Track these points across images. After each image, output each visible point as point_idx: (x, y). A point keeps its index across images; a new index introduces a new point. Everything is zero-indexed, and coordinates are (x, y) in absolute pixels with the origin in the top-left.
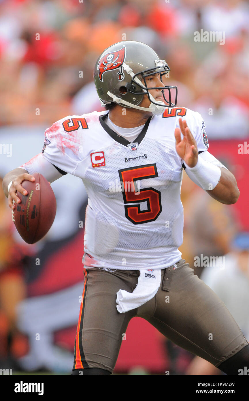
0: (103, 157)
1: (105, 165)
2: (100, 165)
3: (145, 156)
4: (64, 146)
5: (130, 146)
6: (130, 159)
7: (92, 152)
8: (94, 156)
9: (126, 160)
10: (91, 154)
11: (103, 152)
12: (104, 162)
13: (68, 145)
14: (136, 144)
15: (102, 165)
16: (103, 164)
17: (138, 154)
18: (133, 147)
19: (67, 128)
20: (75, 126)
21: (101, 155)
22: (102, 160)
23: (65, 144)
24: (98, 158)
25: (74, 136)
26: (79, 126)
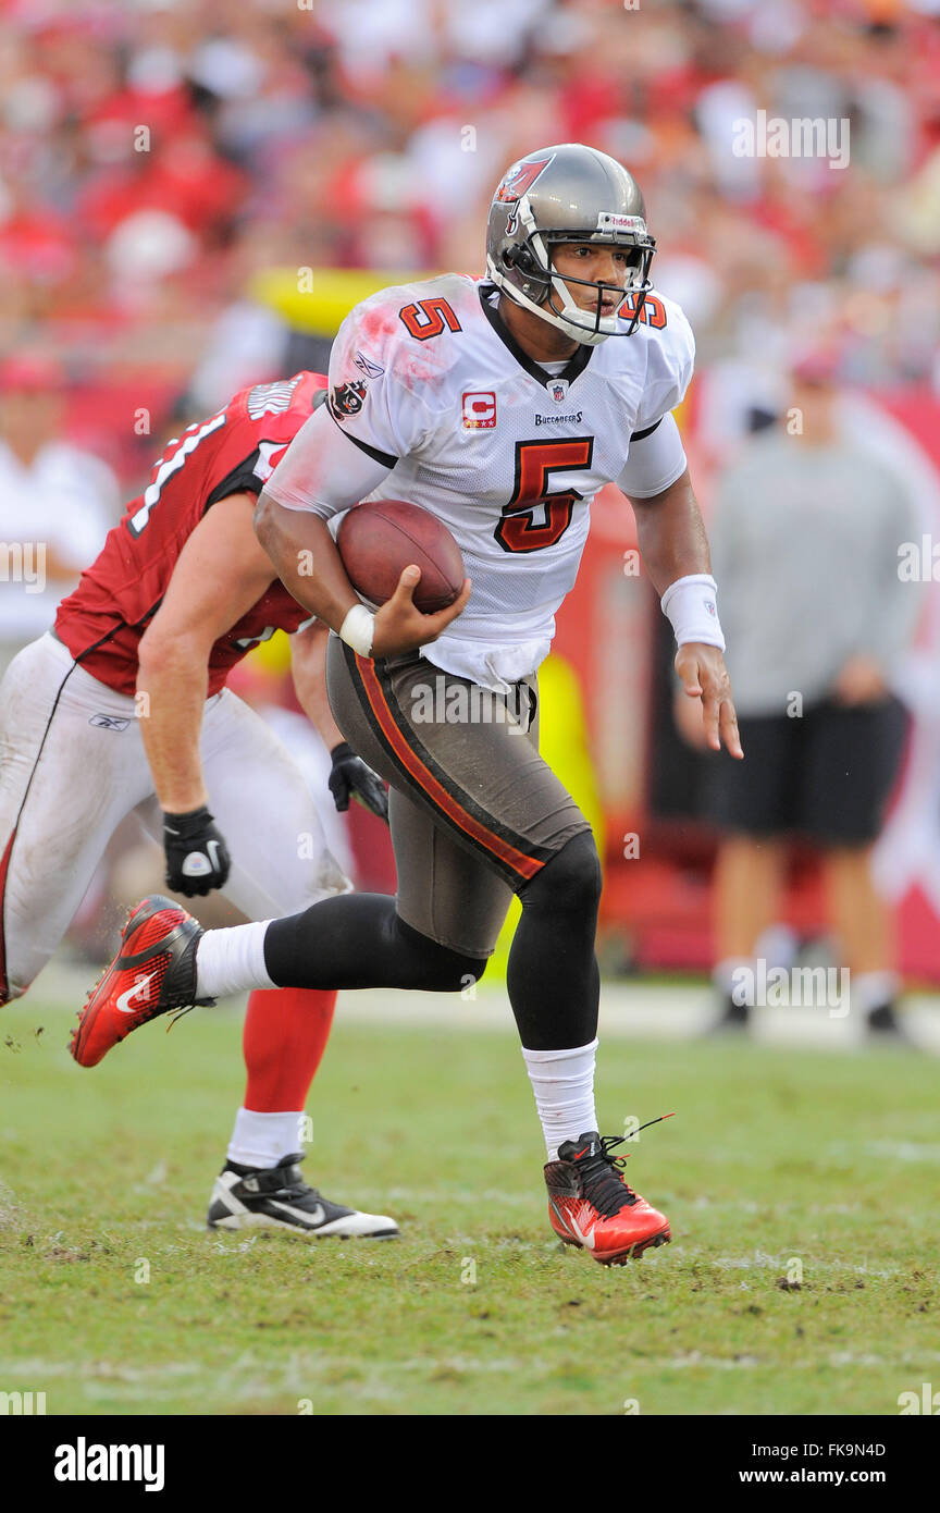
0: (493, 406)
1: (494, 425)
2: (484, 424)
3: (578, 418)
4: (411, 374)
5: (552, 384)
6: (546, 421)
7: (468, 390)
8: (470, 401)
9: (539, 420)
10: (465, 395)
11: (493, 394)
12: (494, 419)
13: (421, 373)
14: (563, 383)
15: (487, 426)
16: (491, 423)
17: (564, 409)
18: (558, 391)
19: (415, 329)
20: (434, 324)
21: (489, 400)
22: (489, 414)
23: (414, 371)
24: (479, 407)
25: (434, 352)
26: (444, 325)
